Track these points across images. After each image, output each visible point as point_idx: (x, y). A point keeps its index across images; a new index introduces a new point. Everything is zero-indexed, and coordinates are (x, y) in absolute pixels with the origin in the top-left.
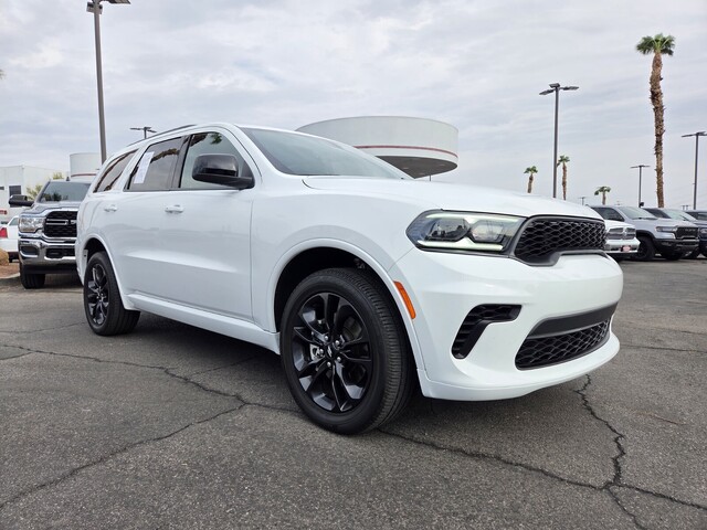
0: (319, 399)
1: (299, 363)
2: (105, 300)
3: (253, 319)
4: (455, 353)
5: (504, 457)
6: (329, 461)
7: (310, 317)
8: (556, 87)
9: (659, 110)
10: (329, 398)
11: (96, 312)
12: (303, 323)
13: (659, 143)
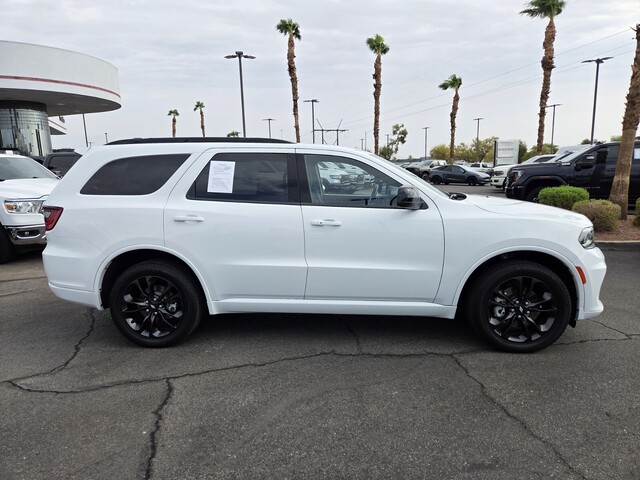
3: (434, 299)
8: (240, 55)
9: (294, 80)
13: (296, 106)
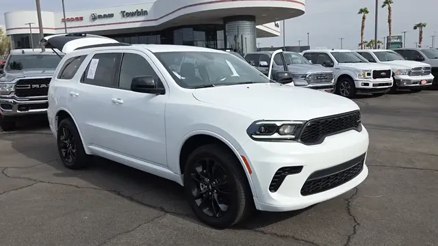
0: (205, 211)
1: (195, 193)
2: (73, 148)
3: (168, 167)
4: (270, 190)
5: (296, 237)
6: (212, 241)
7: (199, 169)
10: (211, 210)
11: (67, 155)
12: (196, 172)
